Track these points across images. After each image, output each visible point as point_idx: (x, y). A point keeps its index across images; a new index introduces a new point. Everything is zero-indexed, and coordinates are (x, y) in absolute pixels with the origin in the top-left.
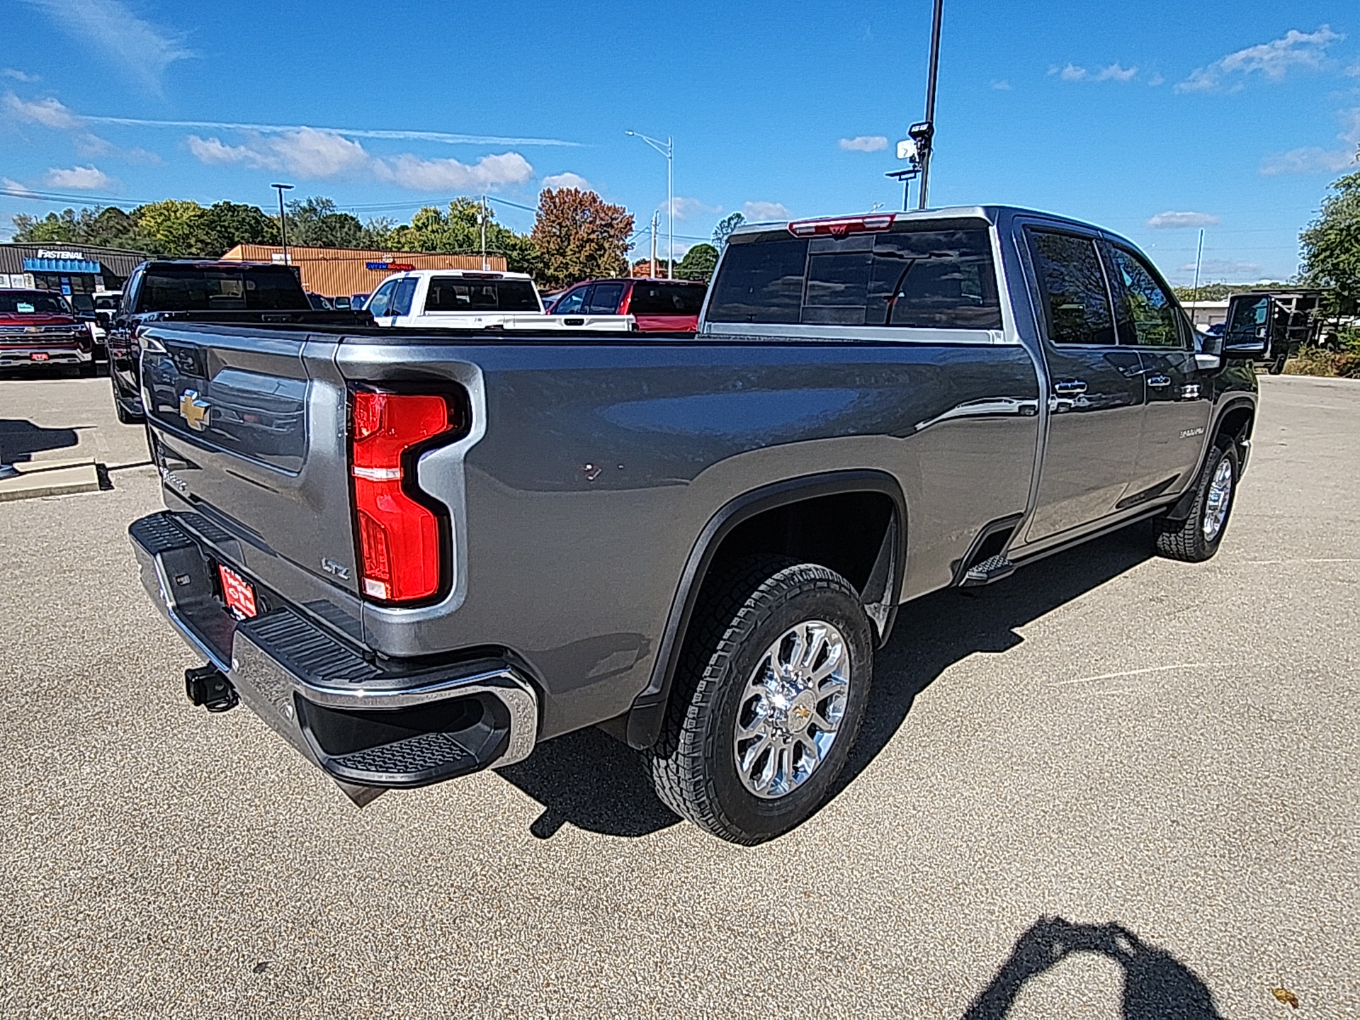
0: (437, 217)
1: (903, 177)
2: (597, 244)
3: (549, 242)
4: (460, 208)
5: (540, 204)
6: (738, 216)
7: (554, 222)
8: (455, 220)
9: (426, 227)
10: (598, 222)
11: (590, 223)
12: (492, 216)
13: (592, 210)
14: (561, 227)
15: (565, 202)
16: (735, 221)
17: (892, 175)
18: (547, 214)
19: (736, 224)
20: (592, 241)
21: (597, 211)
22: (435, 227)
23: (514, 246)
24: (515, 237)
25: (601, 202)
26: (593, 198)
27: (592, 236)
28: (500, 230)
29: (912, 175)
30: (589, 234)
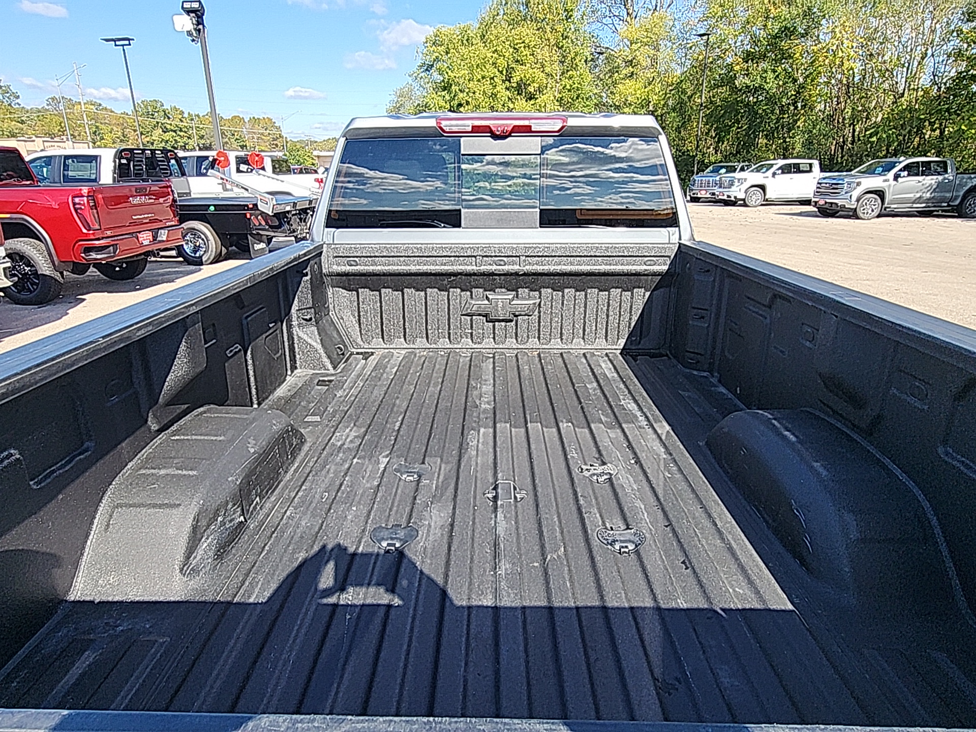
1: (118, 43)
17: (107, 40)
29: (127, 42)
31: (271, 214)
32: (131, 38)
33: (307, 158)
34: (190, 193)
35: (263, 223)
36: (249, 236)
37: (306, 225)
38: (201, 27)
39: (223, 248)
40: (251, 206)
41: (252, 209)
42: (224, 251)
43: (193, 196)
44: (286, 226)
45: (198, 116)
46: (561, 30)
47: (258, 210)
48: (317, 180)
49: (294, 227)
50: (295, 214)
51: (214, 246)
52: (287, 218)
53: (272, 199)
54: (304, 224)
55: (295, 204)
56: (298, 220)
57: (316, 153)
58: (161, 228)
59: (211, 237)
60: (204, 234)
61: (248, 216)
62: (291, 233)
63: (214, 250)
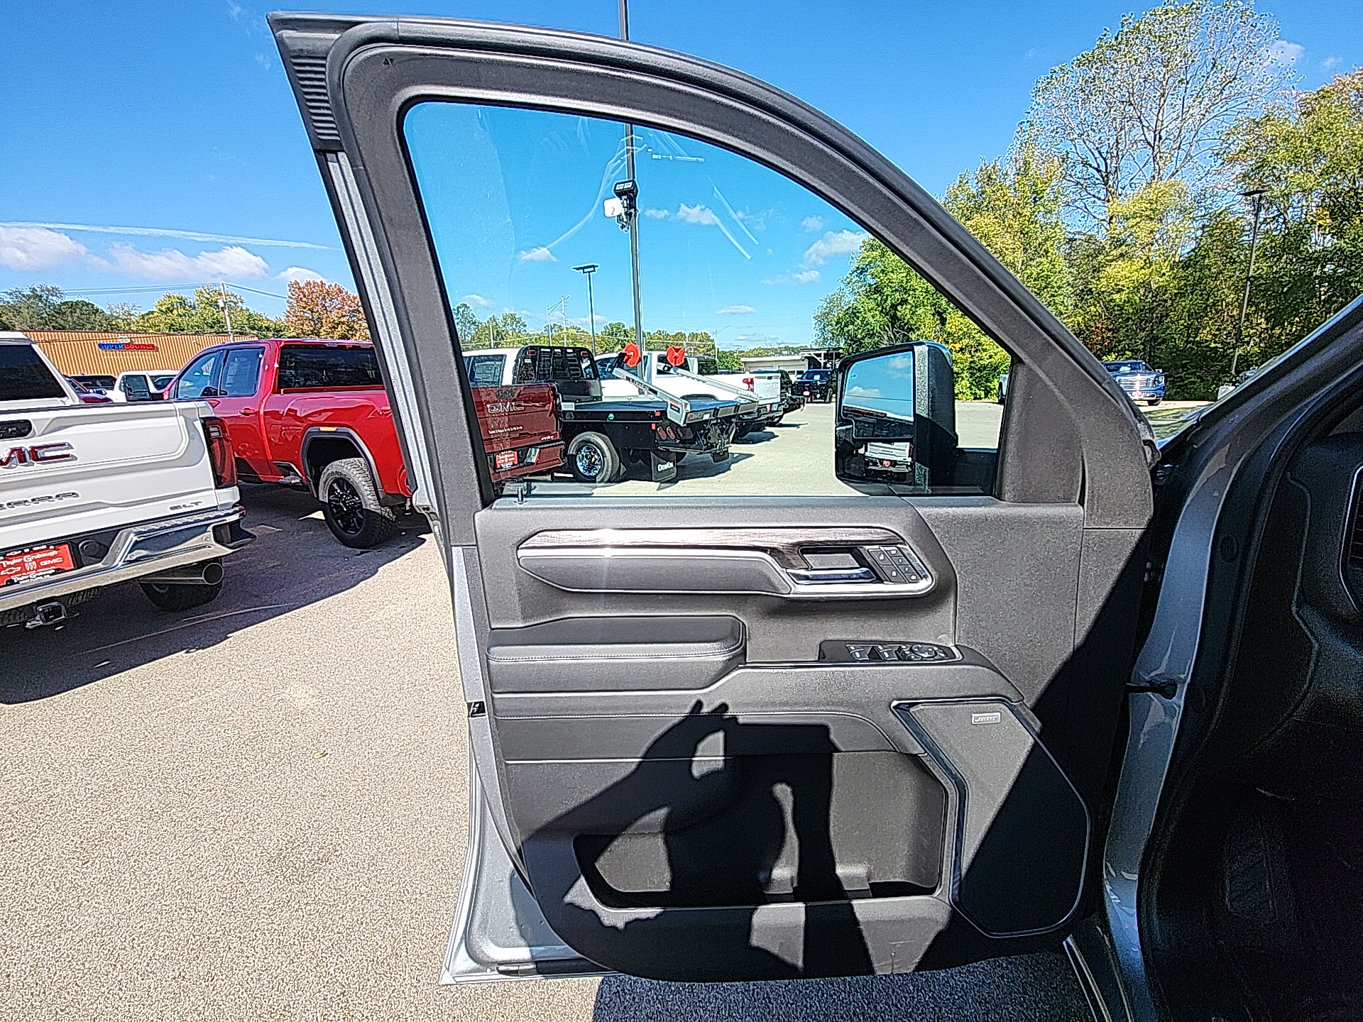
0: (182, 303)
1: (586, 270)
2: (348, 326)
3: (302, 325)
4: (207, 296)
5: (289, 293)
6: (465, 305)
7: (305, 308)
8: (203, 306)
9: (171, 311)
10: (347, 308)
11: (339, 309)
12: (242, 302)
13: (339, 299)
14: (312, 312)
15: (313, 292)
16: (463, 309)
17: (578, 269)
18: (298, 302)
19: (463, 311)
20: (343, 323)
21: (343, 299)
22: (181, 311)
23: (268, 328)
24: (268, 320)
25: (347, 293)
26: (339, 289)
27: (342, 320)
28: (250, 315)
29: (592, 269)
30: (340, 318)
31: (681, 424)
32: (595, 264)
33: (735, 365)
34: (601, 397)
35: (672, 436)
36: (652, 454)
37: (729, 437)
38: (632, 211)
39: (622, 466)
40: (658, 414)
41: (658, 418)
42: (623, 469)
43: (604, 400)
44: (703, 441)
45: (649, 333)
46: (1028, 214)
47: (667, 418)
48: (745, 381)
49: (712, 441)
50: (715, 424)
51: (610, 464)
52: (704, 430)
53: (686, 404)
54: (725, 436)
55: (716, 410)
56: (719, 431)
57: (742, 359)
58: (531, 446)
59: (607, 453)
60: (601, 449)
61: (654, 427)
62: (707, 449)
63: (610, 470)
